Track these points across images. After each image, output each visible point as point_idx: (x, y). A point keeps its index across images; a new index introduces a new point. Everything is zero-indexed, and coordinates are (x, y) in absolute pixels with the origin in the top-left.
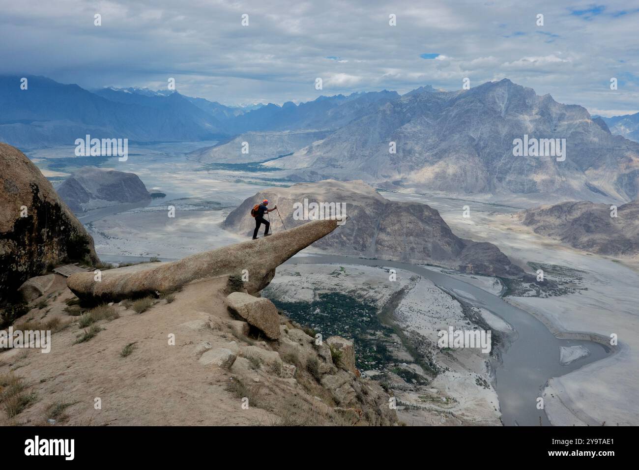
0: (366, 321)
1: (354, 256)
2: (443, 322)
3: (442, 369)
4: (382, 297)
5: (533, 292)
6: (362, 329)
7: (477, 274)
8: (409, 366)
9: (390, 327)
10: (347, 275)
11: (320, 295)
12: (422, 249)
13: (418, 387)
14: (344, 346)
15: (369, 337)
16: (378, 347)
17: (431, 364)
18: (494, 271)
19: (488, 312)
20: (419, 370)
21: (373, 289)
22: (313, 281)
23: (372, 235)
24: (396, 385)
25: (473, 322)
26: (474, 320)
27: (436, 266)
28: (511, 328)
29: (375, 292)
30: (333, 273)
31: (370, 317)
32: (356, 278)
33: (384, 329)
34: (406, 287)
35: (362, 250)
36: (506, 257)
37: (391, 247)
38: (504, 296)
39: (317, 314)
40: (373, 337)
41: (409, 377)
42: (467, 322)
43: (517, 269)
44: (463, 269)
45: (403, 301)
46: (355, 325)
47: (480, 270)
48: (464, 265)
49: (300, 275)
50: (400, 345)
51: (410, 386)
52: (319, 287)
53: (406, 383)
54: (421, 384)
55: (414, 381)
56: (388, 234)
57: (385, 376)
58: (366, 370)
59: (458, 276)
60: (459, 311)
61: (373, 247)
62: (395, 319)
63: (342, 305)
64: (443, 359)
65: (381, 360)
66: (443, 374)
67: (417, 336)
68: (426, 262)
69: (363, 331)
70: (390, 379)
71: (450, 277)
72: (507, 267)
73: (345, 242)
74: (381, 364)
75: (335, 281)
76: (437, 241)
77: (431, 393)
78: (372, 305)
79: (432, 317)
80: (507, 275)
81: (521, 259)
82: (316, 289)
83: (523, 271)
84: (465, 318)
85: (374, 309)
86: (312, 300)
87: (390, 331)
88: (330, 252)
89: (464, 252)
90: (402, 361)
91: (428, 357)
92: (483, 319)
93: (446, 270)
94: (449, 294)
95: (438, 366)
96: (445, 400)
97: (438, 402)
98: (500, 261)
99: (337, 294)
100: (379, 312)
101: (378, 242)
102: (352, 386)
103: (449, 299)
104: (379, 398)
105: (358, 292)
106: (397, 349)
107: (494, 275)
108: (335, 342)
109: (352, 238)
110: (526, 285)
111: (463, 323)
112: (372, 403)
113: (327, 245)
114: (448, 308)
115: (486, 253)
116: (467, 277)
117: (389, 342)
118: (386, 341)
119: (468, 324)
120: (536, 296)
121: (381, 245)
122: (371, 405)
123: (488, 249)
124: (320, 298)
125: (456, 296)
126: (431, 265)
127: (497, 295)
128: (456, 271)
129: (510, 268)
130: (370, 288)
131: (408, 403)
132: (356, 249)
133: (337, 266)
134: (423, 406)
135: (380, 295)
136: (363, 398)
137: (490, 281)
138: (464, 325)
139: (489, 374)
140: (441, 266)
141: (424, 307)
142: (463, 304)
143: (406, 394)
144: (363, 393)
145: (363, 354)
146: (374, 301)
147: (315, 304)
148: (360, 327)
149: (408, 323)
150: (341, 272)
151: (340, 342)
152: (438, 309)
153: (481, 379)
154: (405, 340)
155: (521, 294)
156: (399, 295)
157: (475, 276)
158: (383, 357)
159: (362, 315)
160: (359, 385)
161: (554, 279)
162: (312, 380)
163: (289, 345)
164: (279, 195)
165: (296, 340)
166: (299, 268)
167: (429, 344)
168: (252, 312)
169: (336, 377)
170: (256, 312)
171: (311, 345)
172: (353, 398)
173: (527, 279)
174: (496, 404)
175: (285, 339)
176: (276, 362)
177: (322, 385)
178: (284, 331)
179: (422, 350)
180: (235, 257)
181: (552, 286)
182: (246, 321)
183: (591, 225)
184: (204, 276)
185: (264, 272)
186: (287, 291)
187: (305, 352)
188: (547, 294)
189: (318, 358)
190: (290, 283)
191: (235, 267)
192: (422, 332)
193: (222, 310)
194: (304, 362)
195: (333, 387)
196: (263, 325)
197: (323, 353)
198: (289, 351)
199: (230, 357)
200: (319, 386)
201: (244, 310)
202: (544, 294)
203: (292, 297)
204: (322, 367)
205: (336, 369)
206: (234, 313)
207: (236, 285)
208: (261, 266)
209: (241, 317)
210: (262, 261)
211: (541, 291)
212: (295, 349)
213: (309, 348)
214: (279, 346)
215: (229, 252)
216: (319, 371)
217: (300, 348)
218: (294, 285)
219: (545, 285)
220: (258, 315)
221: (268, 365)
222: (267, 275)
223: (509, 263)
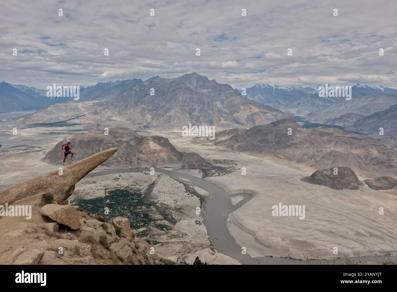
0: (136, 202)
1: (126, 168)
2: (176, 196)
3: (178, 220)
4: (144, 188)
5: (217, 174)
6: (134, 207)
7: (190, 169)
8: (161, 221)
9: (149, 203)
10: (123, 179)
11: (108, 192)
12: (162, 160)
13: (167, 232)
14: (124, 221)
15: (139, 210)
16: (144, 215)
17: (172, 218)
18: (198, 166)
19: (197, 187)
20: (167, 223)
21: (138, 184)
22: (104, 185)
23: (135, 156)
24: (156, 233)
25: (191, 193)
26: (191, 192)
27: (170, 167)
28: (208, 193)
29: (140, 186)
30: (115, 179)
31: (138, 199)
32: (128, 180)
33: (146, 204)
34: (156, 181)
35: (130, 164)
36: (203, 158)
37: (145, 161)
38: (204, 178)
39: (108, 203)
40: (141, 210)
41: (161, 227)
42: (188, 193)
43: (208, 164)
44: (183, 167)
45: (155, 188)
46: (130, 205)
47: (192, 167)
48: (184, 165)
49: (96, 183)
50: (156, 211)
51: (163, 232)
52: (108, 188)
53: (160, 231)
54: (168, 230)
55: (165, 229)
56: (144, 154)
57: (149, 229)
58: (138, 228)
59: (181, 171)
60: (183, 189)
61: (136, 162)
62: (152, 198)
63: (122, 196)
64: (178, 214)
65: (146, 221)
66: (179, 222)
67: (164, 205)
68: (164, 166)
69: (135, 208)
70: (152, 230)
71: (177, 172)
72: (204, 164)
73: (120, 161)
74: (147, 223)
75: (117, 183)
76: (169, 154)
77: (174, 233)
78: (138, 193)
79: (170, 194)
80: (204, 167)
81: (210, 158)
82: (106, 189)
83: (211, 164)
84: (187, 192)
85: (139, 195)
86: (104, 196)
87: (149, 205)
88: (112, 167)
89: (183, 159)
90: (157, 220)
91: (170, 215)
92: (195, 191)
93: (175, 169)
94: (177, 181)
95: (176, 219)
96: (181, 235)
97: (178, 237)
98: (200, 161)
99: (119, 190)
100: (143, 196)
101: (138, 159)
102: (129, 246)
103: (178, 183)
104: (146, 248)
105: (130, 187)
106: (154, 214)
107: (198, 168)
108: (117, 220)
109: (124, 158)
110: (213, 171)
111: (186, 194)
112: (142, 253)
113: (110, 164)
114: (178, 188)
115: (193, 158)
116: (186, 171)
117: (150, 211)
118: (148, 211)
119: (189, 194)
120: (218, 176)
121: (140, 160)
122: (141, 254)
123: (194, 156)
124: (109, 194)
125: (181, 181)
126: (168, 167)
127: (201, 178)
128: (180, 169)
129: (205, 164)
130: (137, 184)
131: (163, 241)
132: (126, 164)
133: (117, 175)
134: (170, 241)
135: (142, 187)
136: (137, 251)
137: (197, 171)
138: (187, 195)
139: (201, 218)
140: (173, 167)
141: (166, 190)
142: (185, 185)
143: (161, 237)
144: (136, 248)
145: (136, 220)
146: (139, 191)
147: (106, 198)
148: (133, 206)
149: (159, 199)
150: (119, 178)
151: (120, 220)
152: (173, 189)
153: (197, 221)
154: (157, 208)
155: (211, 176)
156: (153, 185)
157: (190, 170)
158: (147, 219)
159: (133, 199)
160: (133, 244)
161: (225, 166)
162: (104, 249)
163: (87, 231)
164: (79, 139)
165: (92, 226)
166: (94, 179)
167: (170, 208)
168: (60, 216)
169: (119, 243)
170: (62, 215)
171: (102, 227)
172: (130, 253)
173: (214, 168)
174: (206, 231)
175: (84, 228)
176: (77, 247)
177: (110, 250)
178: (83, 222)
179: (167, 212)
180: (46, 181)
181: (225, 170)
182: (55, 222)
183: (238, 139)
184: (24, 197)
185: (67, 188)
186: (88, 193)
187: (98, 233)
188: (223, 174)
189: (106, 235)
190: (90, 188)
191: (47, 188)
192: (166, 203)
193: (39, 217)
194: (98, 239)
195: (117, 250)
196: (68, 222)
197: (110, 231)
198: (87, 234)
199: (39, 255)
200: (108, 252)
201: (53, 215)
202: (222, 174)
203: (92, 196)
204: (110, 239)
205: (119, 238)
206: (47, 219)
207: (48, 199)
208: (64, 185)
209: (52, 220)
210: (65, 181)
211: (220, 173)
212: (91, 232)
213: (101, 230)
214: (80, 232)
215: (41, 179)
216: (108, 242)
217: (94, 231)
218: (92, 189)
219: (222, 170)
220: (64, 216)
221: (71, 250)
222: (69, 190)
223: (204, 161)
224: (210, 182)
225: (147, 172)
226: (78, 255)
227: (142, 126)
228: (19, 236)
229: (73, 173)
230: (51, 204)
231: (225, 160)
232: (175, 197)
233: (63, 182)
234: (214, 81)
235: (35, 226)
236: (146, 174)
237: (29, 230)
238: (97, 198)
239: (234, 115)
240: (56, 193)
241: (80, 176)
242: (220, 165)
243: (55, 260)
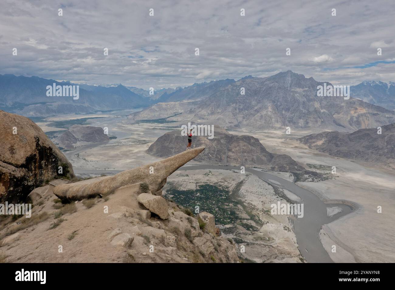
0: (224, 199)
1: (216, 165)
2: (264, 197)
3: (265, 222)
4: (232, 185)
5: (311, 179)
6: (222, 203)
7: (280, 171)
8: (247, 221)
9: (237, 201)
10: (213, 175)
11: (199, 186)
12: (251, 160)
13: (253, 232)
14: (209, 217)
15: (226, 207)
16: (231, 212)
17: (259, 220)
18: (289, 169)
19: (288, 191)
20: (253, 224)
21: (227, 181)
22: (195, 178)
23: (225, 153)
24: (242, 232)
25: (280, 196)
26: (280, 195)
27: (259, 168)
28: (300, 199)
29: (228, 183)
30: (206, 174)
31: (226, 196)
32: (218, 176)
33: (234, 202)
34: (244, 180)
35: (220, 161)
36: (295, 161)
37: (235, 159)
38: (295, 182)
39: (198, 196)
40: (228, 207)
41: (248, 227)
42: (277, 196)
43: (301, 168)
44: (273, 169)
45: (243, 187)
46: (218, 201)
47: (282, 169)
48: (273, 166)
49: (188, 176)
50: (243, 210)
51: (249, 232)
52: (198, 182)
53: (246, 231)
54: (254, 231)
55: (251, 229)
56: (233, 152)
57: (235, 227)
58: (225, 224)
59: (270, 173)
60: (272, 191)
61: (226, 159)
62: (239, 197)
63: (211, 191)
64: (265, 217)
65: (233, 219)
66: (266, 225)
67: (251, 205)
68: (253, 166)
70: (238, 228)
71: (266, 173)
72: (296, 167)
73: (211, 157)
74: (233, 221)
75: (207, 178)
76: (259, 155)
77: (260, 235)
78: (226, 190)
79: (258, 195)
80: (296, 171)
81: (303, 162)
82: (197, 183)
83: (304, 169)
84: (275, 195)
85: (227, 192)
86: (195, 189)
87: (236, 203)
88: (204, 163)
89: (273, 160)
90: (244, 219)
91: (257, 216)
92: (285, 195)
93: (264, 170)
94: (266, 182)
95: (263, 221)
96: (268, 239)
97: (264, 240)
98: (292, 164)
99: (208, 185)
100: (231, 193)
101: (228, 157)
102: (212, 242)
103: (267, 185)
104: (227, 248)
105: (219, 183)
106: (241, 213)
107: (290, 171)
108: (203, 215)
109: (214, 155)
110: (307, 176)
111: (275, 197)
112: (223, 251)
113: (202, 160)
114: (266, 189)
115: (284, 160)
116: (275, 173)
117: (236, 209)
118: (235, 209)
119: (278, 197)
120: (312, 181)
121: (230, 158)
123: (285, 158)
124: (199, 187)
125: (270, 183)
126: (257, 168)
127: (292, 182)
128: (269, 170)
129: (297, 167)
130: (225, 181)
131: (248, 241)
132: (217, 161)
133: (207, 170)
134: (256, 242)
135: (230, 185)
136: (218, 248)
137: (288, 174)
138: (275, 198)
139: (290, 224)
140: (262, 168)
141: (254, 190)
142: (274, 187)
143: (247, 236)
144: (218, 245)
145: (223, 216)
146: (227, 188)
147: (197, 191)
148: (221, 202)
149: (246, 199)
150: (209, 173)
151: (206, 215)
152: (261, 190)
153: (286, 227)
154: (244, 207)
155: (304, 181)
156: (241, 184)
157: (280, 172)
158: (234, 217)
159: (221, 196)
160: (216, 241)
161: (321, 172)
162: (188, 241)
163: (174, 222)
164: (176, 135)
165: (178, 218)
166: (187, 172)
167: (258, 209)
168: (152, 205)
169: (202, 238)
170: (154, 205)
171: (187, 220)
172: (212, 249)
173: (307, 173)
174: (295, 239)
175: (172, 219)
176: (162, 236)
177: (193, 244)
178: (172, 214)
179: (254, 212)
180: (143, 173)
181: (320, 176)
182: (148, 210)
183: (338, 143)
184: (126, 184)
185: (160, 180)
186: (182, 185)
187: (183, 225)
188: (318, 180)
189: (191, 228)
190: (183, 180)
191: (144, 178)
192: (253, 203)
193: (136, 204)
194: (183, 231)
195: (200, 244)
196: (158, 212)
197: (194, 225)
198: (174, 225)
199: (129, 239)
200: (192, 245)
201: (147, 204)
202: (316, 180)
203: (185, 188)
204: (194, 233)
205: (202, 233)
206: (142, 206)
207: (144, 189)
208: (158, 177)
209: (146, 207)
210: (159, 174)
211: (314, 179)
212: (178, 223)
213: (186, 223)
214: (168, 222)
215: (140, 170)
216: (192, 235)
217: (181, 223)
218: (185, 181)
219: (317, 175)
220: (155, 206)
221: (157, 238)
222: (162, 182)
223: (297, 165)
224: (302, 188)
225: (236, 171)
226: (164, 244)
227: (233, 125)
228: (119, 219)
229: (166, 167)
230: (146, 193)
231: (321, 166)
232: (263, 199)
233: (157, 174)
234: (311, 79)
235: (132, 211)
236: (234, 172)
237: (127, 214)
238: (189, 190)
239: (334, 116)
240: (151, 184)
241: (171, 171)
242: (314, 170)
243: (142, 246)
